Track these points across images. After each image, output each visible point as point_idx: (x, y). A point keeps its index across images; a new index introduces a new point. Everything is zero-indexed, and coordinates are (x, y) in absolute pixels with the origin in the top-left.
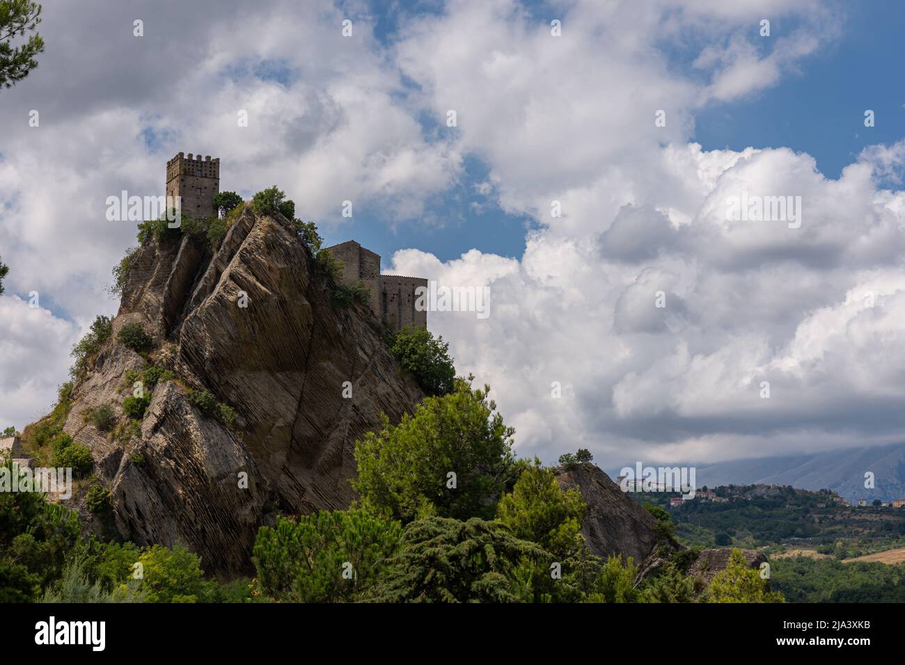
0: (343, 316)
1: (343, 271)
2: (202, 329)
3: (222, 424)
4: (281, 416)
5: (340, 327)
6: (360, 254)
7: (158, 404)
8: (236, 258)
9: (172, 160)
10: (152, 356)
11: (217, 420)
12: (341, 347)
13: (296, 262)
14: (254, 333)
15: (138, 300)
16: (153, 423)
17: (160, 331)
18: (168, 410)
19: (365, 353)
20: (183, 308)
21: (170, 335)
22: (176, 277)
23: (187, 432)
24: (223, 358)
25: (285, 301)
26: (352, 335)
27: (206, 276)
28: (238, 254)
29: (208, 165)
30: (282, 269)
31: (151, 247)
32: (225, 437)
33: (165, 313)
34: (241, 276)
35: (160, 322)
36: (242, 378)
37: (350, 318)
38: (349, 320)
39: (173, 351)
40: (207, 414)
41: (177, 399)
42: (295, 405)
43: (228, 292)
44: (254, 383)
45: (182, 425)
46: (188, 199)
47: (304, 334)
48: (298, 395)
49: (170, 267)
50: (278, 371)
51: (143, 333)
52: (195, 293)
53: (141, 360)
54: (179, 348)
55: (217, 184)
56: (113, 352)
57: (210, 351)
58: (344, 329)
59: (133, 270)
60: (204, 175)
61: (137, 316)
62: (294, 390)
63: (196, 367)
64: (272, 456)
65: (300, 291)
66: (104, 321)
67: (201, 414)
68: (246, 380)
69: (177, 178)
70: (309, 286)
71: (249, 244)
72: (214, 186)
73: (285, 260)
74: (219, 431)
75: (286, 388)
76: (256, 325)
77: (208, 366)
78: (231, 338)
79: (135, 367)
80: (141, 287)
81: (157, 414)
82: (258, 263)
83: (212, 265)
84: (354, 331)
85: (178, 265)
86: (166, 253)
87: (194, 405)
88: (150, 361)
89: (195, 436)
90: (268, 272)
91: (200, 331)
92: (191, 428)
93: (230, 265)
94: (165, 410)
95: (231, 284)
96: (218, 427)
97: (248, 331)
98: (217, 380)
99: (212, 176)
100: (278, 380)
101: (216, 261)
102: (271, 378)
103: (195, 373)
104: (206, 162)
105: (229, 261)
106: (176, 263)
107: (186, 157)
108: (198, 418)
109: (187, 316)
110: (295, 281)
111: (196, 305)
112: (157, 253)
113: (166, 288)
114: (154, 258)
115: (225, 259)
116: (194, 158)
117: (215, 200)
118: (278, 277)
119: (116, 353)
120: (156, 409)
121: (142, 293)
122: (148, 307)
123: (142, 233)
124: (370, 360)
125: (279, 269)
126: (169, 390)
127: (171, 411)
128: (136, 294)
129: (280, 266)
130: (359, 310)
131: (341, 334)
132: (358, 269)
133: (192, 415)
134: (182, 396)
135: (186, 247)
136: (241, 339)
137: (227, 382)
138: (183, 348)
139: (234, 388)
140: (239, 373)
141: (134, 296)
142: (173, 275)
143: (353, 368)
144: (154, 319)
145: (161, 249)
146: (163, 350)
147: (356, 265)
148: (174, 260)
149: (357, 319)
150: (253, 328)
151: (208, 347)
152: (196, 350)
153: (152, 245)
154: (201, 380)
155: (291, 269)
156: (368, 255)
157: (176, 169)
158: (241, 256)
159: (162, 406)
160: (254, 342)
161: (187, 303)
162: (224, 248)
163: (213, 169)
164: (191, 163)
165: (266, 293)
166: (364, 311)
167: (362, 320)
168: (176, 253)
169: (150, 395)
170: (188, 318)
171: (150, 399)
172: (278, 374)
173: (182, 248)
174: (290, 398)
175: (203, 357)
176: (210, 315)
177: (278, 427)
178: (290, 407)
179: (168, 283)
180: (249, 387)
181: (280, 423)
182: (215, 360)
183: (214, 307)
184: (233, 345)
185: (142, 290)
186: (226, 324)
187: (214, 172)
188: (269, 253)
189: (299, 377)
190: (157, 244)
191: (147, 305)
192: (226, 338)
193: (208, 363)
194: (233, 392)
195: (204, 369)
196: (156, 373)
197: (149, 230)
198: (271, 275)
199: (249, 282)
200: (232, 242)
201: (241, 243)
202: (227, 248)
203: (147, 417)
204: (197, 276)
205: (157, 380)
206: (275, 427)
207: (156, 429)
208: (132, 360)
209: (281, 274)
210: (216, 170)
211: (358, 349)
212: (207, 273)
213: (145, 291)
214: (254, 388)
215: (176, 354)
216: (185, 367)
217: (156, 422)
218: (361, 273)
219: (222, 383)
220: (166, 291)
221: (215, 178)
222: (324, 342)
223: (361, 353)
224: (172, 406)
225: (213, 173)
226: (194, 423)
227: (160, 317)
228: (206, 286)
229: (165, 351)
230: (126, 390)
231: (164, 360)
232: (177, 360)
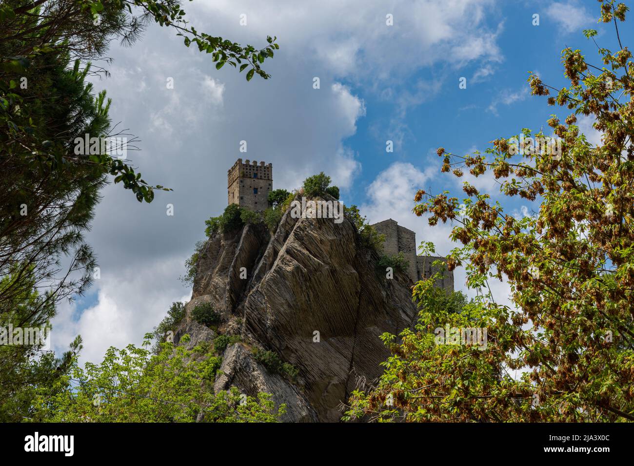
0: (386, 284)
1: (385, 244)
2: (264, 301)
3: (286, 380)
4: (335, 375)
5: (384, 293)
6: (398, 231)
7: (228, 364)
8: (291, 237)
9: (232, 168)
10: (221, 330)
11: (280, 374)
12: (385, 312)
13: (345, 235)
14: (310, 301)
15: (208, 284)
16: (224, 382)
17: (227, 307)
18: (237, 368)
19: (407, 315)
20: (246, 287)
21: (236, 310)
22: (239, 259)
23: (254, 387)
24: (282, 325)
25: (336, 270)
26: (394, 301)
27: (265, 254)
28: (292, 233)
29: (263, 169)
30: (333, 240)
31: (217, 239)
32: (288, 390)
33: (231, 291)
34: (297, 250)
35: (227, 299)
36: (300, 343)
37: (393, 286)
38: (391, 287)
39: (239, 323)
40: (272, 370)
41: (245, 358)
42: (347, 365)
43: (286, 264)
44: (310, 346)
45: (250, 380)
46: (247, 197)
47: (353, 301)
48: (350, 356)
49: (233, 253)
50: (331, 337)
51: (213, 311)
52: (256, 272)
53: (212, 332)
54: (244, 320)
55: (270, 185)
56: (187, 329)
57: (271, 320)
58: (387, 295)
59: (203, 260)
60: (259, 177)
61: (207, 298)
62: (346, 352)
63: (260, 336)
64: (328, 412)
65: (348, 261)
66: (179, 306)
67: (266, 370)
68: (303, 343)
69: (237, 181)
70: (356, 256)
71: (302, 222)
72: (268, 186)
73: (334, 233)
74: (283, 385)
75: (338, 350)
76: (311, 293)
77: (270, 334)
78: (289, 306)
79: (207, 339)
80: (209, 273)
81: (228, 373)
82: (311, 238)
83: (270, 246)
84: (396, 296)
85: (240, 250)
86: (229, 242)
87: (261, 363)
88: (219, 333)
89: (262, 389)
90: (319, 245)
91: (262, 304)
92: (258, 383)
93: (286, 243)
94: (234, 369)
95: (288, 257)
96: (282, 381)
97: (304, 299)
98: (278, 346)
99: (266, 178)
100: (331, 344)
101: (273, 242)
102: (325, 342)
103: (259, 341)
104: (261, 167)
105: (285, 240)
106: (239, 248)
107: (244, 162)
108: (263, 374)
109: (249, 292)
110: (344, 252)
111: (257, 282)
112: (222, 242)
113: (231, 269)
114: (220, 247)
115: (282, 239)
116: (251, 163)
117: (270, 196)
118: (328, 248)
119: (190, 329)
120: (227, 369)
121: (211, 278)
122: (216, 289)
123: (209, 227)
124: (412, 321)
125: (329, 241)
126: (237, 350)
127: (240, 368)
128: (205, 280)
129: (330, 239)
130: (400, 279)
131: (385, 300)
132: (396, 243)
133: (259, 372)
134: (249, 355)
135: (247, 233)
136: (298, 306)
137: (287, 347)
138: (247, 319)
139: (293, 352)
140: (298, 338)
141: (203, 282)
142: (237, 257)
143: (397, 329)
144: (222, 299)
145: (226, 239)
146: (230, 323)
147: (394, 240)
148: (236, 247)
149: (398, 286)
150: (308, 296)
151: (269, 316)
152: (259, 320)
153: (217, 236)
154: (264, 347)
155: (340, 241)
156: (405, 232)
157: (236, 173)
158: (295, 234)
159: (232, 365)
160: (309, 309)
161: (250, 282)
162: (280, 230)
163: (267, 172)
164: (248, 168)
165: (319, 264)
166: (404, 280)
167: (403, 287)
168: (238, 242)
169: (221, 359)
170: (251, 293)
171: (221, 363)
172: (331, 339)
173: (243, 235)
174: (343, 359)
175: (266, 326)
176: (271, 287)
177: (333, 384)
178: (343, 367)
179: (232, 264)
180: (306, 350)
181: (335, 381)
182: (275, 328)
183: (273, 280)
184: (291, 312)
185: (211, 275)
186: (285, 294)
187: (268, 174)
188: (320, 228)
189: (350, 341)
190: (222, 235)
191: (216, 288)
192: (285, 307)
193: (269, 331)
194: (293, 355)
195: (266, 337)
196: (225, 340)
197: (215, 224)
198: (322, 247)
199: (303, 254)
200: (287, 224)
201: (294, 225)
202: (283, 230)
203: (219, 378)
204: (257, 259)
205: (226, 345)
206: (330, 384)
207: (227, 387)
208: (205, 332)
209: (331, 245)
210: (269, 173)
211: (401, 312)
212: (266, 252)
213: (213, 276)
214: (311, 350)
215: (241, 325)
216: (250, 335)
217: (227, 380)
218: (400, 247)
219: (283, 348)
220: (231, 272)
221: (269, 179)
222: (370, 308)
223: (403, 316)
224: (241, 365)
225: (267, 176)
226: (261, 378)
227: (227, 294)
228: (266, 264)
229: (232, 323)
230: (199, 358)
231: (232, 331)
232: (243, 329)
